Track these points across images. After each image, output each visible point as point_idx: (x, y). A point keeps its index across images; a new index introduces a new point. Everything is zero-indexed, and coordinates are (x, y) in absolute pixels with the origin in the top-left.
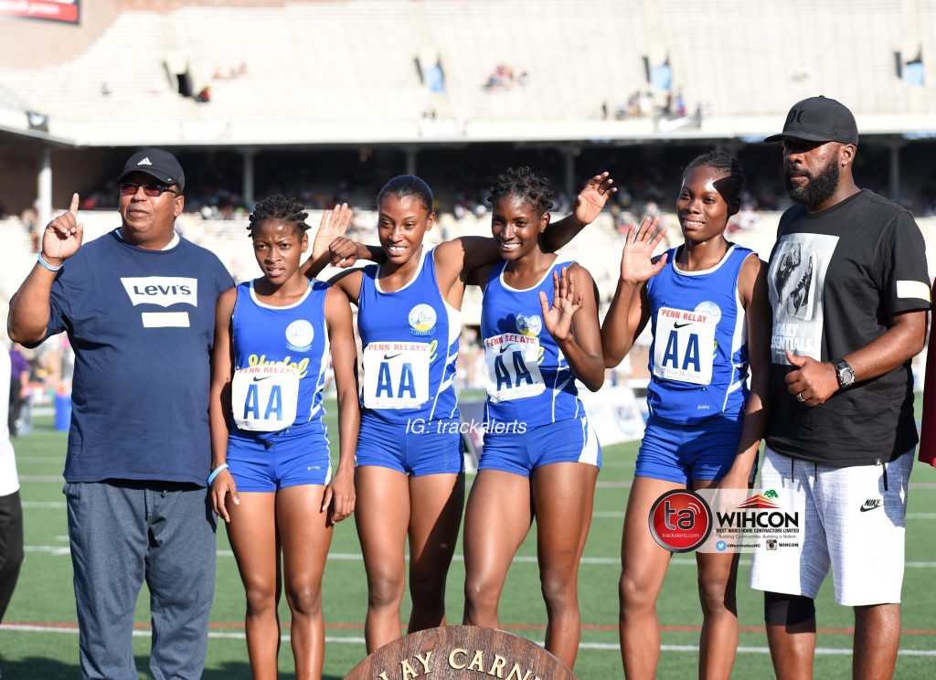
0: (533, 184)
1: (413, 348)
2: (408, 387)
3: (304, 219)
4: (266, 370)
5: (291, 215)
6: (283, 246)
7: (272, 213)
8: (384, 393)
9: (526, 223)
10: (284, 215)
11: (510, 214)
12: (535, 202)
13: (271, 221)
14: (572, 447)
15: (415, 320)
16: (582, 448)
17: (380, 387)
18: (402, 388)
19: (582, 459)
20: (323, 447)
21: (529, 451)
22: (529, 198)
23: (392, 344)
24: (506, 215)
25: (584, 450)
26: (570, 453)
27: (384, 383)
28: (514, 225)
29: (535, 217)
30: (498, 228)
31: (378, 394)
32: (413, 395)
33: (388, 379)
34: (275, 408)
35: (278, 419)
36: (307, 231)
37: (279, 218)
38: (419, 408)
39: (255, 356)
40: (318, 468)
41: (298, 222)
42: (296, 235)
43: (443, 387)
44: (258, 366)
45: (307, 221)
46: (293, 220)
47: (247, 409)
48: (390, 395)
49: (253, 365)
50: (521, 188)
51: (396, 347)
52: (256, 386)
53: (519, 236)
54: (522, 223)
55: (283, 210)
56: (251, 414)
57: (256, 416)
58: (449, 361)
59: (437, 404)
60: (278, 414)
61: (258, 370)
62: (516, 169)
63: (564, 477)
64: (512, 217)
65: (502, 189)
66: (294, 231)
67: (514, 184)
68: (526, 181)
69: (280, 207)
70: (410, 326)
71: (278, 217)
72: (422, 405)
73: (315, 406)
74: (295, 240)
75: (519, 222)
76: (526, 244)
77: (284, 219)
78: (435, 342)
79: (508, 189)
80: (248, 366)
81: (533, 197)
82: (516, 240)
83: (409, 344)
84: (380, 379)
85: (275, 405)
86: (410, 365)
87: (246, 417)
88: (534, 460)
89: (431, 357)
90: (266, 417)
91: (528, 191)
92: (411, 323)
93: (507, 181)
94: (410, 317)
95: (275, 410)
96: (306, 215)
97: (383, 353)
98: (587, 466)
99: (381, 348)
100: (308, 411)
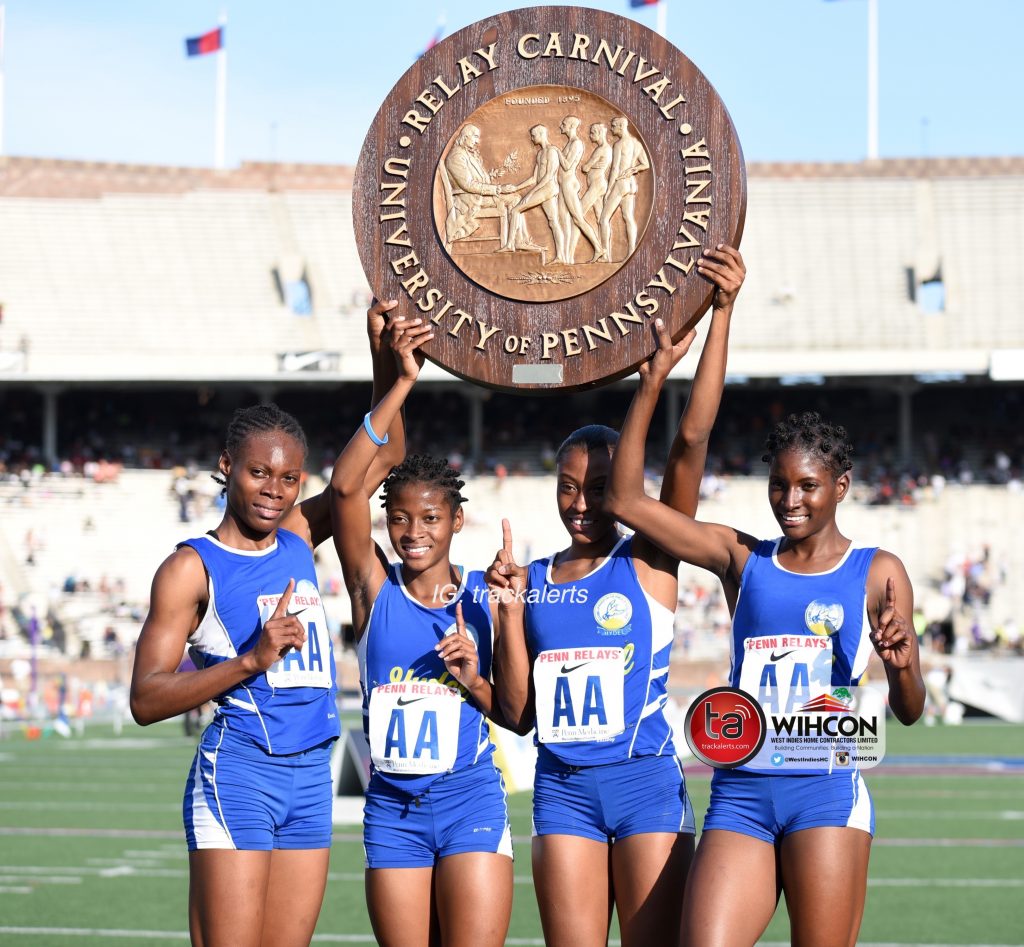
0: (824, 432)
1: (600, 655)
2: (595, 711)
3: (459, 488)
4: (414, 689)
5: (441, 478)
6: (428, 519)
7: (414, 473)
8: (563, 719)
9: (817, 486)
10: (432, 476)
11: (794, 473)
12: (828, 457)
13: (414, 484)
14: (837, 805)
15: (603, 612)
16: (851, 807)
17: (558, 713)
18: (588, 711)
19: (852, 823)
20: (498, 802)
21: (775, 807)
22: (820, 453)
23: (571, 652)
24: (789, 475)
25: (855, 811)
26: (835, 815)
27: (563, 706)
28: (799, 488)
29: (829, 478)
30: (778, 495)
31: (556, 723)
32: (603, 721)
33: (568, 700)
34: (429, 742)
35: (432, 758)
36: (463, 504)
37: (425, 479)
38: (613, 740)
39: (400, 670)
40: (488, 829)
41: (451, 489)
42: (447, 506)
43: (647, 711)
44: (402, 683)
45: (463, 492)
46: (444, 484)
47: (390, 744)
48: (572, 722)
49: (395, 681)
50: (808, 438)
51: (577, 656)
52: (402, 711)
53: (807, 504)
54: (811, 485)
55: (431, 471)
56: (395, 751)
57: (402, 754)
58: (655, 674)
59: (638, 735)
60: (432, 752)
61: (403, 689)
62: (799, 414)
63: (828, 850)
64: (797, 478)
65: (782, 440)
66: (446, 500)
67: (798, 433)
68: (815, 429)
69: (426, 466)
70: (596, 624)
71: (423, 478)
72: (617, 737)
73: (482, 741)
74: (444, 513)
75: (807, 485)
76: (815, 515)
77: (434, 481)
78: (631, 646)
79: (791, 440)
80: (387, 681)
81: (825, 449)
82: (802, 511)
83: (595, 650)
84: (557, 701)
85: (428, 738)
86: (597, 678)
87: (388, 754)
88: (781, 819)
89: (626, 668)
90: (417, 755)
91: (817, 442)
92: (597, 618)
93: (788, 430)
94: (596, 609)
95: (428, 745)
96: (462, 484)
97: (559, 665)
98: (857, 832)
99: (557, 657)
100: (473, 749)
